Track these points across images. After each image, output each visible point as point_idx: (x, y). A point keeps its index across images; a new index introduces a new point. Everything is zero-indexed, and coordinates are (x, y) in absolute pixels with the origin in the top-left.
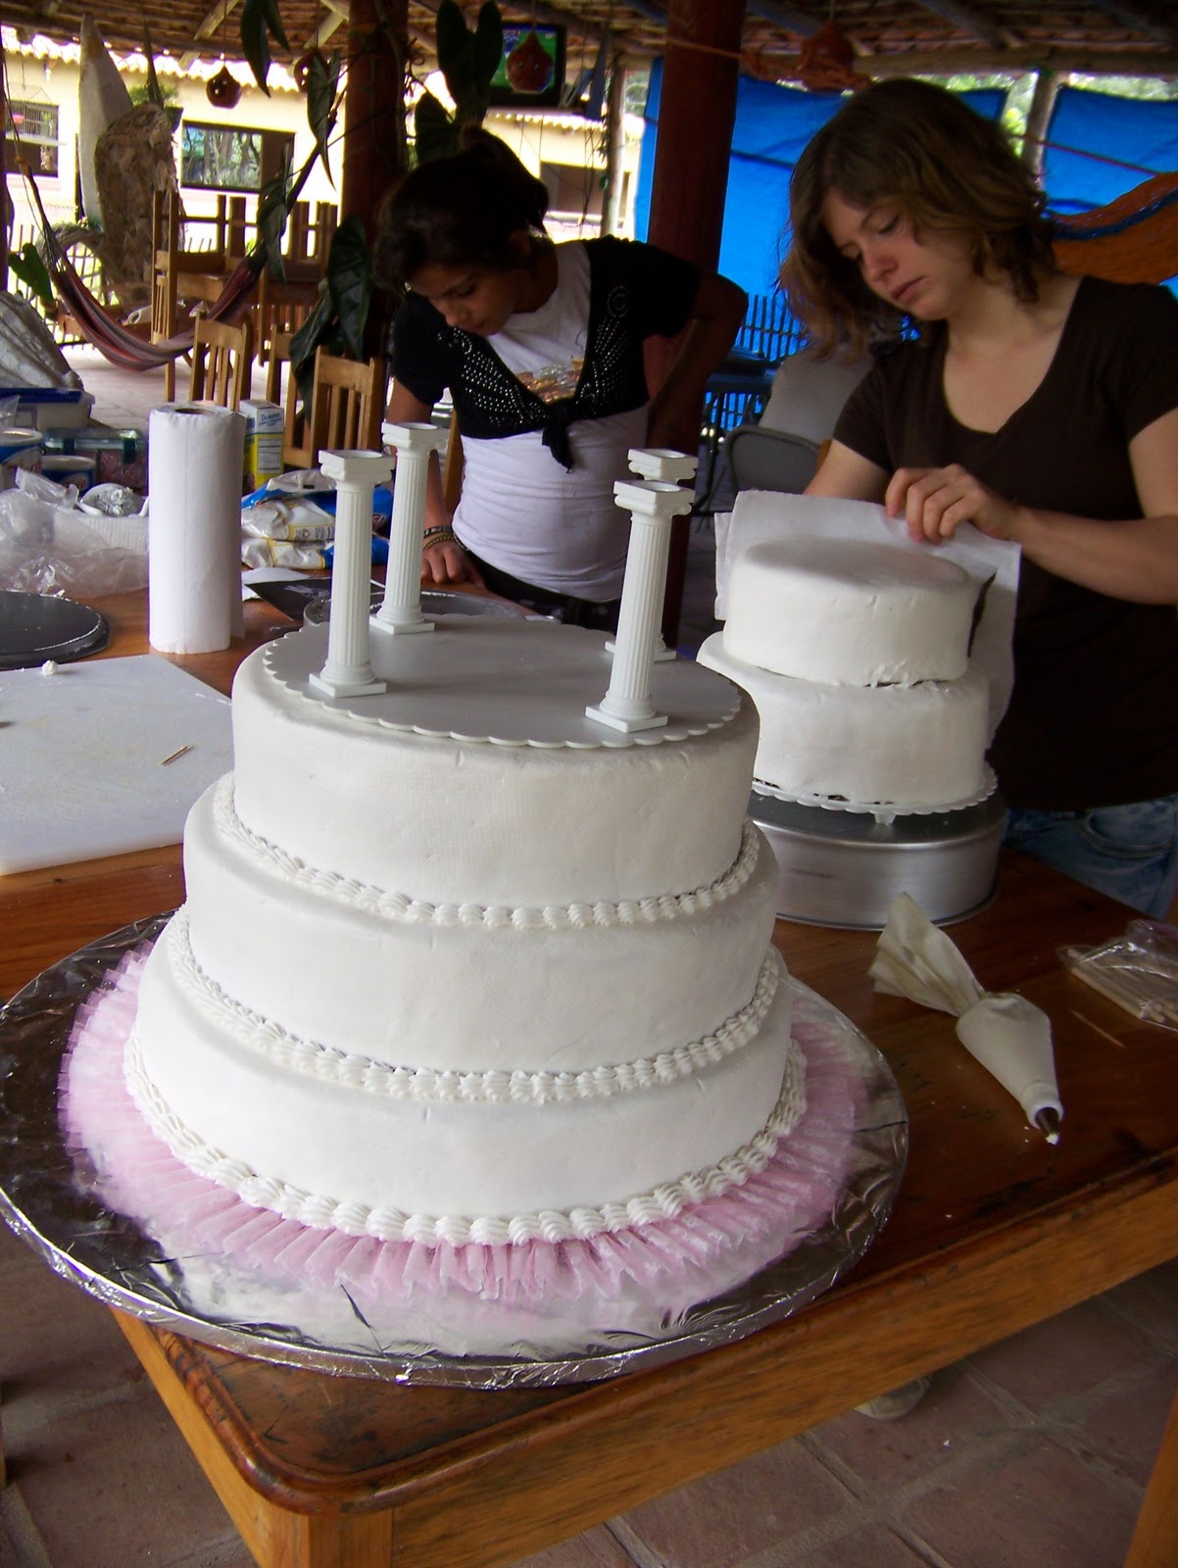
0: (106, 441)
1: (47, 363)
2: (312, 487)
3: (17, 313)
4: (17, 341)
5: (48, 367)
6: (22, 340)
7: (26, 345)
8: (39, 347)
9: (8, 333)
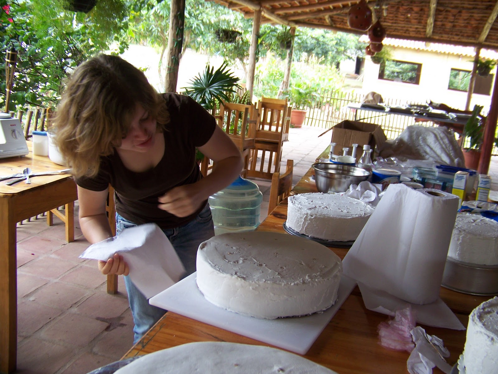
0: (438, 181)
1: (451, 154)
2: (480, 208)
3: (447, 137)
4: (444, 146)
5: (451, 156)
6: (445, 145)
7: (446, 147)
8: (451, 149)
9: (442, 143)
